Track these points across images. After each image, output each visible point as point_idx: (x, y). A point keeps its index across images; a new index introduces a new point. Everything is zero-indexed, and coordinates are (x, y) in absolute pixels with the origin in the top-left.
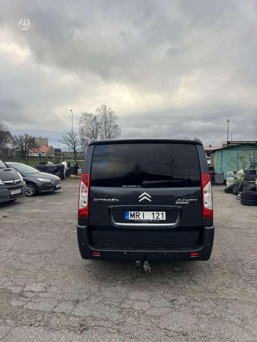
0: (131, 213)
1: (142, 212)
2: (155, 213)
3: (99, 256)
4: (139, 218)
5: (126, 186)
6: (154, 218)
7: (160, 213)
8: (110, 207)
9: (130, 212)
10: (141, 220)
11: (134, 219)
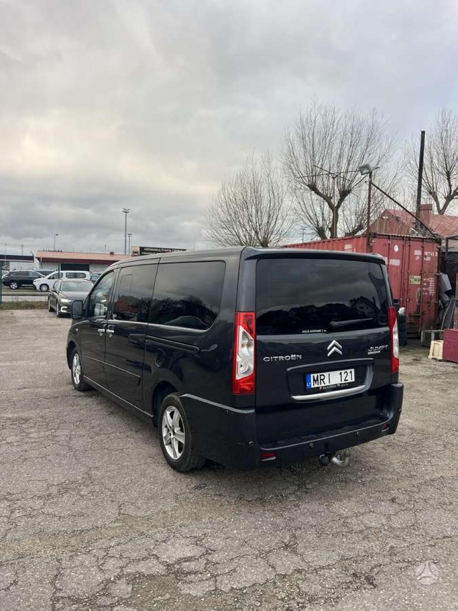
0: (314, 377)
1: (328, 373)
2: (343, 372)
3: (273, 460)
4: (324, 384)
5: (308, 331)
6: (341, 381)
7: (349, 371)
8: (289, 369)
9: (312, 375)
10: (326, 386)
11: (318, 386)
